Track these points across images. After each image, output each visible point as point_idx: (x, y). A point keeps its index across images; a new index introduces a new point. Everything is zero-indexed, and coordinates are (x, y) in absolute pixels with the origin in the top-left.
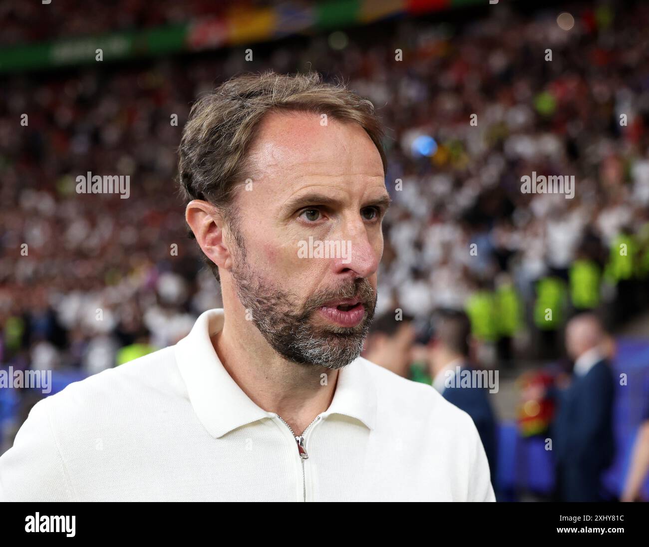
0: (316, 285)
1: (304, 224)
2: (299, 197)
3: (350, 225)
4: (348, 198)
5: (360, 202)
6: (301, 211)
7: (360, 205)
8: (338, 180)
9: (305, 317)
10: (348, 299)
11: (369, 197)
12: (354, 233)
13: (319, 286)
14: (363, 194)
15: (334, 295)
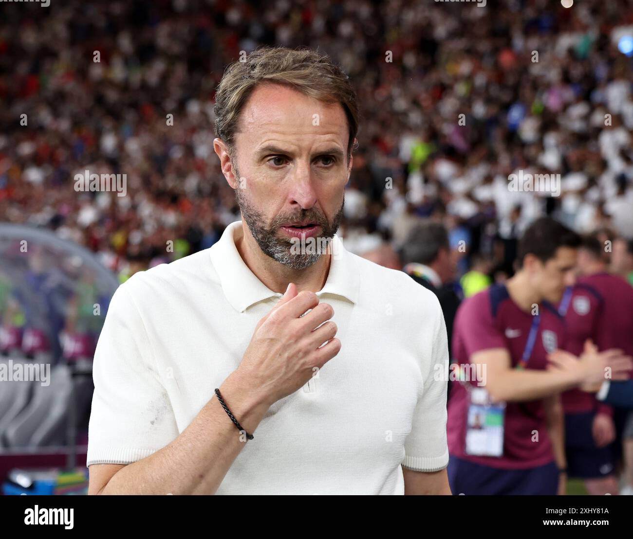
0: (278, 210)
1: (271, 167)
2: (265, 147)
3: (299, 171)
4: (298, 150)
5: (309, 153)
6: (269, 158)
7: (310, 156)
8: (290, 138)
9: (272, 232)
10: (297, 223)
11: (316, 150)
12: (300, 176)
13: (279, 212)
14: (311, 149)
15: (288, 219)
